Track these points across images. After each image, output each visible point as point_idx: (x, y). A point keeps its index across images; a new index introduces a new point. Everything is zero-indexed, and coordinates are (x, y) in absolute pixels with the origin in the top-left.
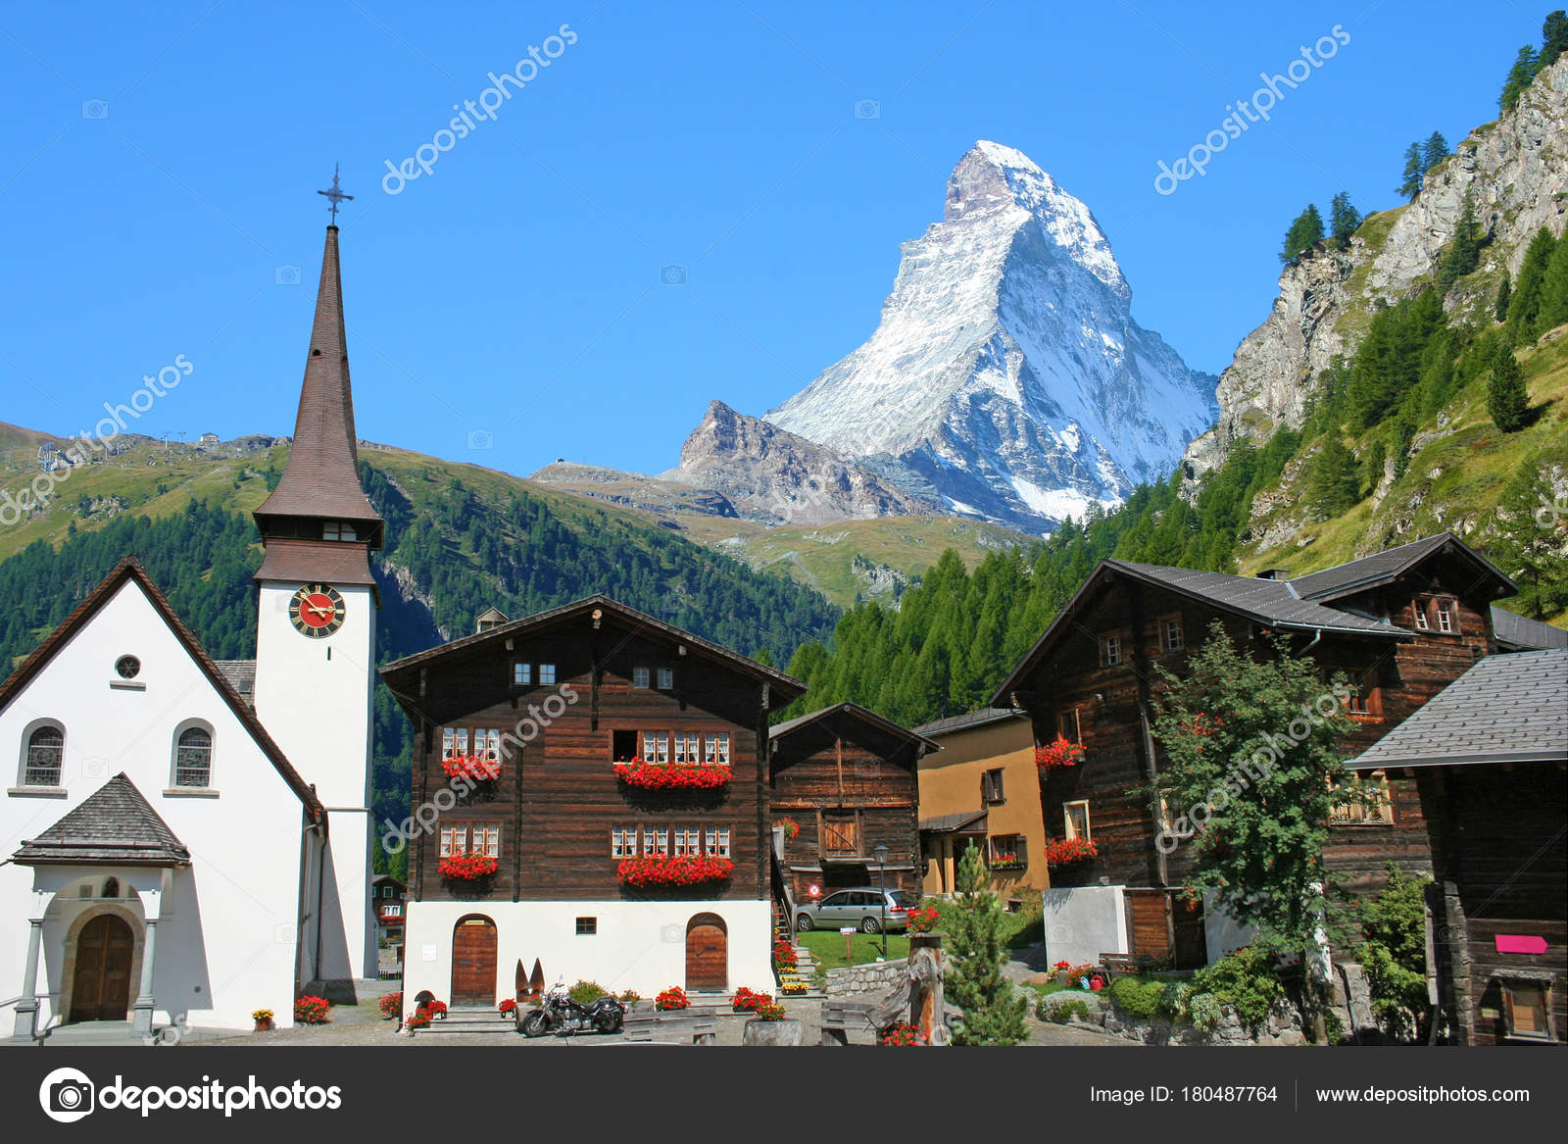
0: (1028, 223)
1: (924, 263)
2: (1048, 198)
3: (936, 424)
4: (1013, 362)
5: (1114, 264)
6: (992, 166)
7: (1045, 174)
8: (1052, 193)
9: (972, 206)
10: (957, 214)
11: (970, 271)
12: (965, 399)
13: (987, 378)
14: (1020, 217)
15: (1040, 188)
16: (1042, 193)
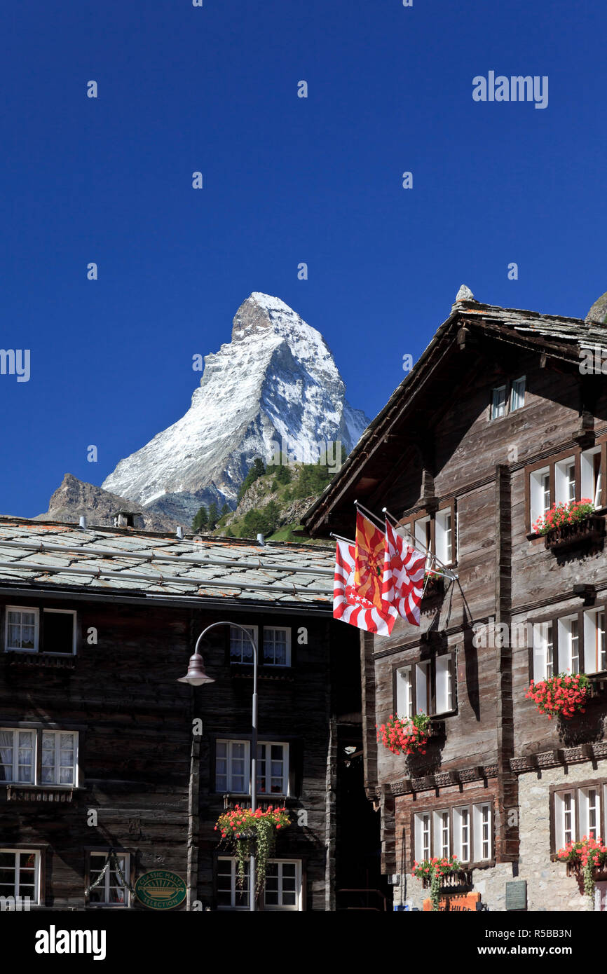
0: (282, 345)
1: (218, 369)
2: (296, 328)
3: (219, 471)
4: (267, 436)
5: (336, 370)
6: (261, 308)
7: (294, 313)
8: (298, 325)
9: (248, 334)
10: (239, 338)
11: (245, 375)
12: (237, 456)
13: (250, 444)
14: (275, 341)
15: (291, 322)
16: (292, 325)
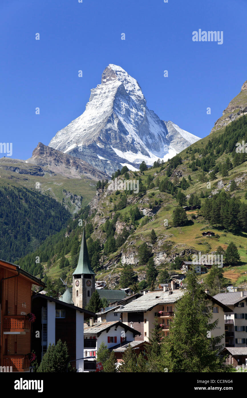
0: (121, 85)
1: (96, 95)
2: (126, 78)
3: (97, 136)
4: (116, 122)
5: (143, 95)
6: (113, 70)
7: (126, 72)
8: (127, 77)
9: (108, 80)
10: (104, 82)
11: (107, 97)
12: (104, 130)
13: (109, 126)
14: (119, 83)
15: (125, 76)
16: (125, 77)
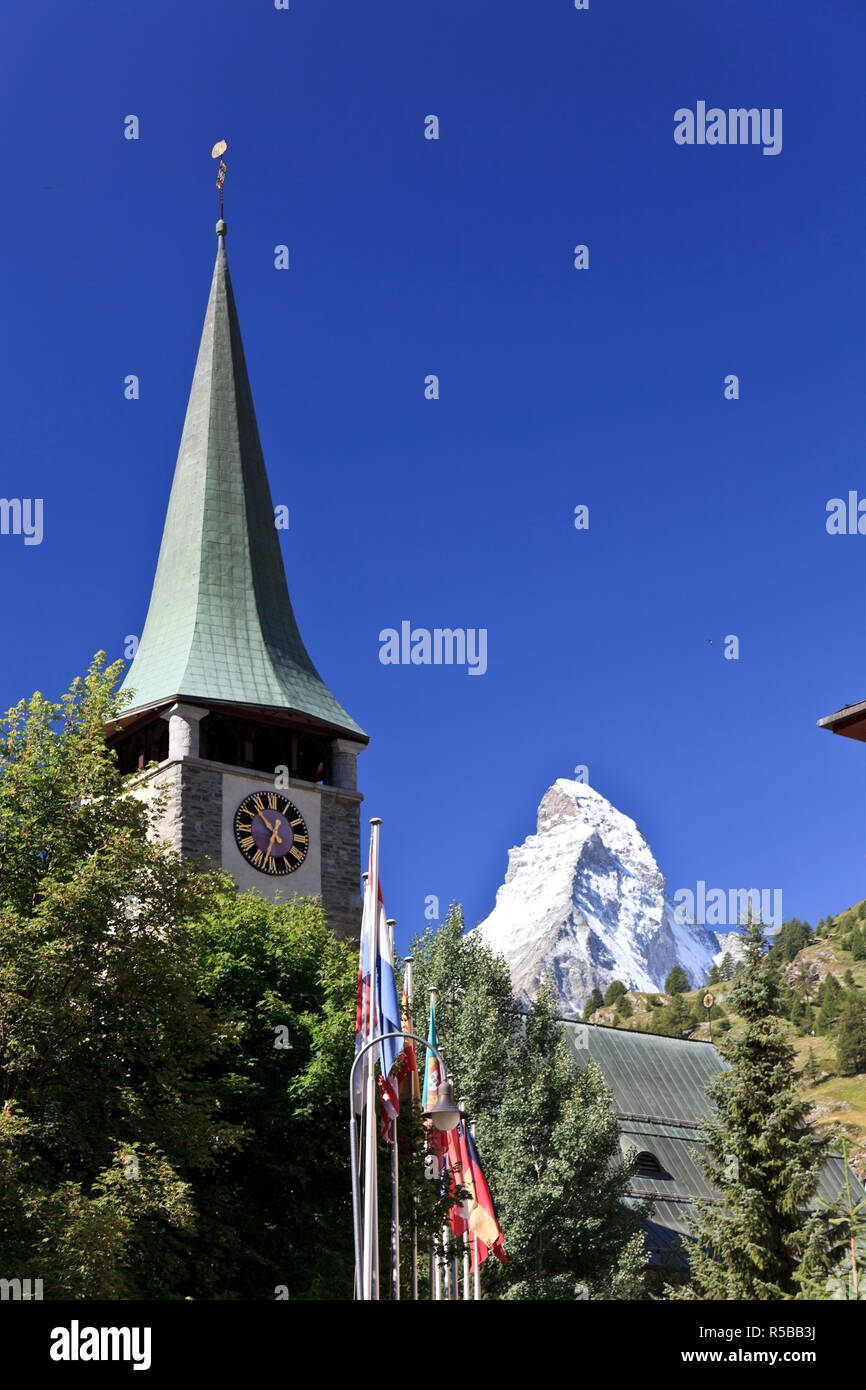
0: (593, 836)
1: (524, 864)
2: (607, 817)
3: (531, 978)
4: (582, 937)
5: (654, 861)
6: (568, 796)
7: (605, 801)
8: (609, 813)
9: (554, 824)
10: (545, 829)
11: (554, 869)
12: (550, 961)
13: (563, 947)
14: (584, 833)
15: (601, 810)
16: (602, 813)
